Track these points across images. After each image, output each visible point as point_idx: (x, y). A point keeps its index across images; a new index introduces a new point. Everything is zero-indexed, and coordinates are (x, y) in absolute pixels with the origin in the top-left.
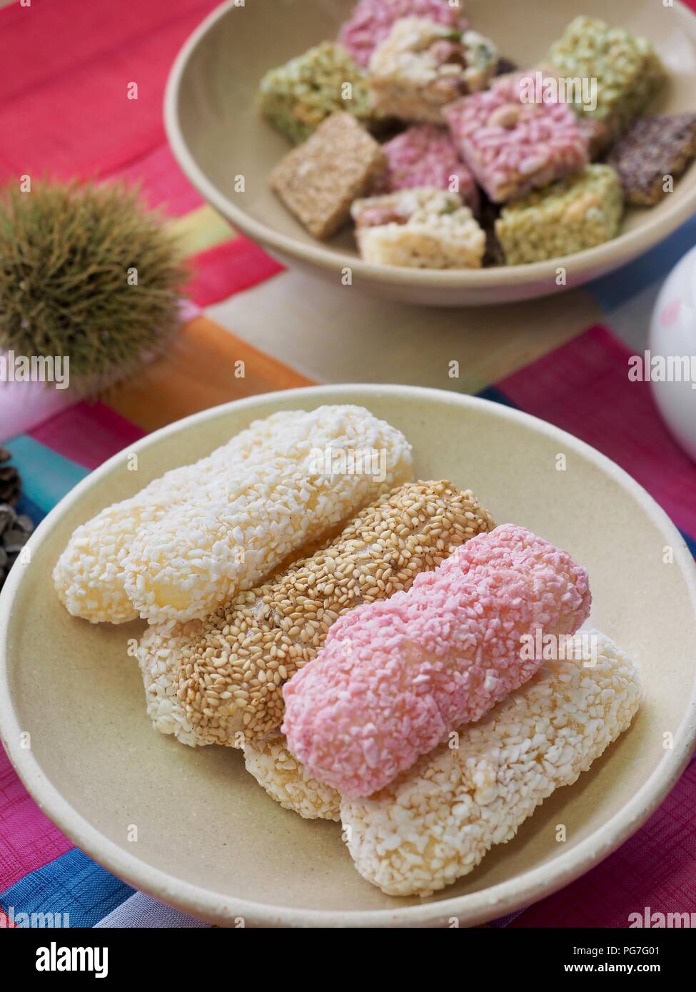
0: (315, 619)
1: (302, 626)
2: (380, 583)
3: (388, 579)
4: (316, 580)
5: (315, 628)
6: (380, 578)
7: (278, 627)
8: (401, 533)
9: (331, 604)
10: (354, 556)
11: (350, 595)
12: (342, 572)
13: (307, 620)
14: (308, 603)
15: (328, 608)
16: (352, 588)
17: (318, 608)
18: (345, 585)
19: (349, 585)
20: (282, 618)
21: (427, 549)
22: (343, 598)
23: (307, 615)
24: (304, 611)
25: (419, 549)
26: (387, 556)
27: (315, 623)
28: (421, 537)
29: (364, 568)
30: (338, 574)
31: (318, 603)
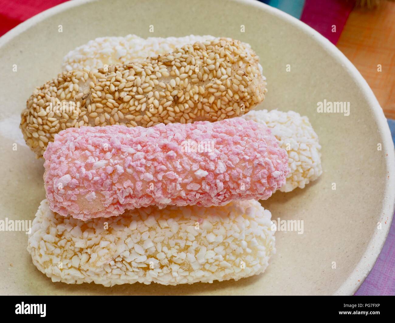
0: (109, 113)
1: (99, 114)
2: (161, 108)
3: (166, 108)
4: (125, 87)
5: (106, 119)
6: (162, 105)
7: (86, 108)
8: (193, 80)
9: (123, 108)
10: (157, 82)
11: (138, 109)
12: (143, 89)
13: (104, 112)
14: (111, 101)
15: (120, 111)
16: (142, 104)
17: (115, 107)
18: (139, 100)
19: (141, 101)
20: (91, 103)
21: (202, 100)
22: (132, 108)
23: (106, 109)
24: (105, 105)
25: (196, 97)
26: (175, 92)
27: (108, 116)
28: (202, 90)
29: (157, 93)
30: (140, 90)
31: (116, 104)
